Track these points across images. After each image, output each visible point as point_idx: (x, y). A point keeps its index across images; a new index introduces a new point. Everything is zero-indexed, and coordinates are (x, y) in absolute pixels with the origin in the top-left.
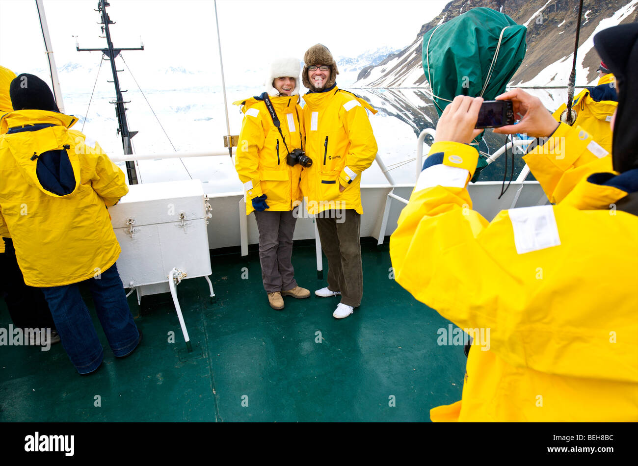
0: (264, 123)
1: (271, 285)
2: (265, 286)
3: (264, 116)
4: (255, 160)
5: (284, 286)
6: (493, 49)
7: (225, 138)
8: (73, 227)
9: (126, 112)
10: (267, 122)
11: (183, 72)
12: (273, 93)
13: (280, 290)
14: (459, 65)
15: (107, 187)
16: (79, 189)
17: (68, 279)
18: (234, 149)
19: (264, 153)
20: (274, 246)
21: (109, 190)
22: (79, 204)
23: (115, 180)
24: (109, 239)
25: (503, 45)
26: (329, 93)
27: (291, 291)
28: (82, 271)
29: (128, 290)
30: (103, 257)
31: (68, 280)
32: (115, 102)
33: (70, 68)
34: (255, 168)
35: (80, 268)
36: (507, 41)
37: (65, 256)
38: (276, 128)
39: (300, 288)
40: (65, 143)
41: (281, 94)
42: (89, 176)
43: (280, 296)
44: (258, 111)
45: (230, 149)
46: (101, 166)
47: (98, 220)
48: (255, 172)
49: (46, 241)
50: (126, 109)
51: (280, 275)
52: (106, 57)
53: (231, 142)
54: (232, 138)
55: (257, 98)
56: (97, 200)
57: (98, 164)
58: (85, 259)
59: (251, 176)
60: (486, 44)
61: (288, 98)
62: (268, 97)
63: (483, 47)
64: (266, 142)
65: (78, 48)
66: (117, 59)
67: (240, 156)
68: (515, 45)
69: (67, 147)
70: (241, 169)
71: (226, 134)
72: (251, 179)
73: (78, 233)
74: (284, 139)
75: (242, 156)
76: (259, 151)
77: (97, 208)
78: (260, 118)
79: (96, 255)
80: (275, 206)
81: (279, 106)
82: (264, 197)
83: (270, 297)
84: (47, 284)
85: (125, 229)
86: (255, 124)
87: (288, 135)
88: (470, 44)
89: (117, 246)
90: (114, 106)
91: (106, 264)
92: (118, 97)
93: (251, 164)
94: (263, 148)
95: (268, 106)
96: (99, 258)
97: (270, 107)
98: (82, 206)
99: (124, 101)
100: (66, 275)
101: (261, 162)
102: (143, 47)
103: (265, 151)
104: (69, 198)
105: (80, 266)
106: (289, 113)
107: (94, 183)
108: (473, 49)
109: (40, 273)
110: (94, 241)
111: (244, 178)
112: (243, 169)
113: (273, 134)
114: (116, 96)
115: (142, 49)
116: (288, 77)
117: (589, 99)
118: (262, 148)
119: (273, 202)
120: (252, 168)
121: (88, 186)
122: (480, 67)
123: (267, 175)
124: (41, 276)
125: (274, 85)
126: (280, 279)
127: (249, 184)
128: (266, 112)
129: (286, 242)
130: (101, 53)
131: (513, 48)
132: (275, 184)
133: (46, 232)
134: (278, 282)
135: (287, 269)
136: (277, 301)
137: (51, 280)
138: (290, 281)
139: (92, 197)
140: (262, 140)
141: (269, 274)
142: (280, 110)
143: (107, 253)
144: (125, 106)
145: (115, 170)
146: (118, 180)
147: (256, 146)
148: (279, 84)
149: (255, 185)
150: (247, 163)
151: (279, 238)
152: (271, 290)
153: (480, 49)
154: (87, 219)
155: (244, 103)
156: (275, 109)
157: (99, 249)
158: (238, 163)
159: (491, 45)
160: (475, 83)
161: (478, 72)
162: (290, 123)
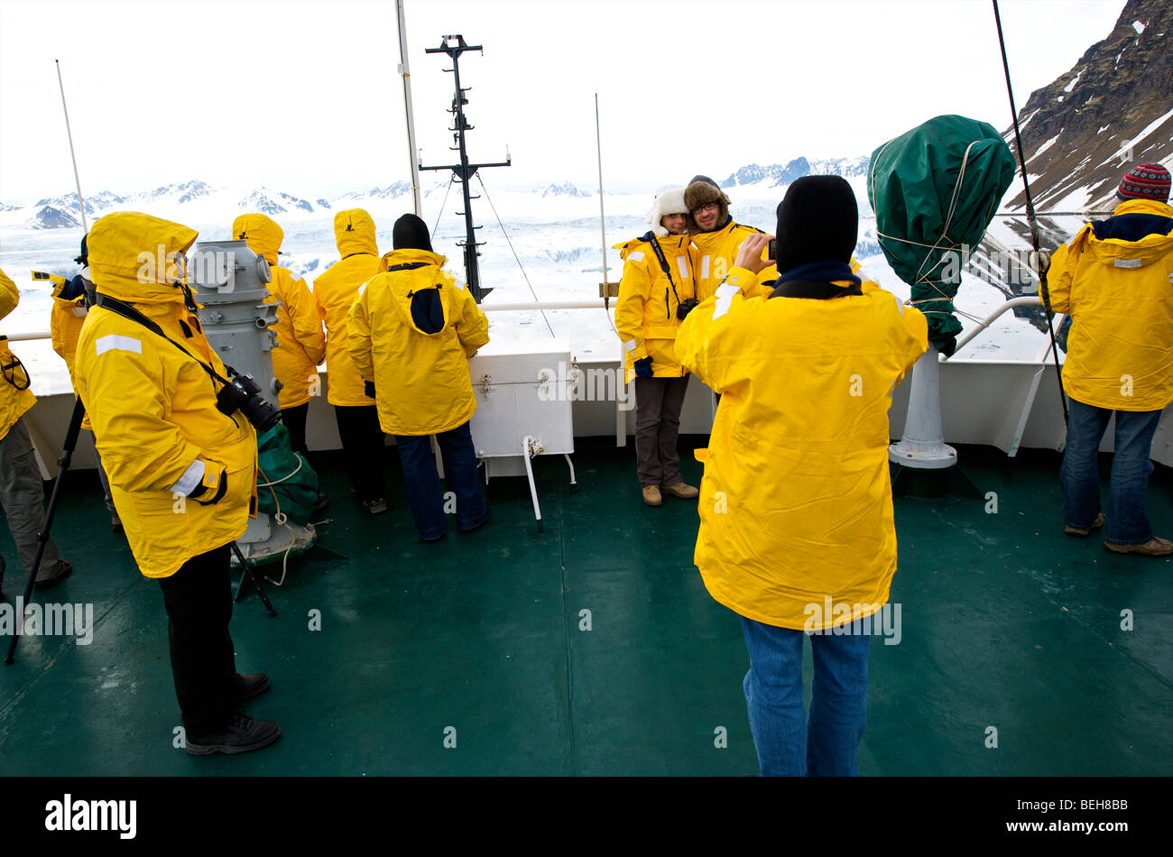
0: (650, 267)
1: (647, 475)
2: (640, 477)
3: (650, 260)
4: (640, 315)
5: (666, 478)
6: (956, 170)
7: (601, 286)
8: (434, 370)
9: (479, 259)
10: (655, 269)
11: (572, 193)
12: (661, 232)
13: (658, 482)
14: (907, 192)
15: (471, 332)
16: (445, 330)
17: (423, 428)
18: (611, 299)
19: (650, 305)
20: (653, 423)
21: (472, 336)
22: (443, 347)
23: (480, 326)
24: (466, 390)
25: (970, 164)
26: (720, 232)
27: (674, 488)
28: (438, 421)
29: (478, 460)
30: (459, 410)
31: (423, 431)
32: (463, 243)
33: (398, 191)
34: (638, 323)
35: (437, 417)
36: (974, 159)
37: (424, 402)
38: (664, 274)
39: (685, 485)
40: (437, 283)
41: (671, 233)
42: (455, 318)
43: (658, 490)
44: (643, 254)
45: (607, 300)
46: (468, 309)
47: (459, 366)
48: (639, 329)
49: (409, 383)
50: (479, 255)
51: (659, 464)
52: (457, 178)
53: (609, 290)
54: (610, 286)
55: (641, 239)
56: (459, 346)
57: (465, 306)
58: (442, 408)
59: (635, 333)
60: (943, 165)
61: (680, 237)
62: (654, 238)
63: (937, 170)
64: (653, 291)
65: (420, 166)
66: (473, 181)
67: (621, 309)
68: (983, 167)
69: (440, 286)
70: (622, 323)
71: (603, 282)
72: (633, 337)
73: (439, 378)
74: (674, 287)
75: (624, 309)
76: (644, 302)
77: (459, 354)
78: (646, 263)
79: (452, 406)
80: (662, 372)
81: (669, 247)
82: (650, 359)
83: (645, 491)
84: (403, 431)
85: (480, 387)
86: (639, 269)
87: (679, 282)
88: (920, 165)
89: (473, 400)
90: (461, 250)
91: (461, 418)
92: (468, 236)
93: (634, 318)
94: (650, 298)
95: (654, 249)
96: (455, 410)
97: (657, 249)
98: (445, 348)
99: (477, 242)
100: (422, 424)
101: (646, 315)
102: (509, 161)
103: (652, 302)
104: (436, 338)
105: (436, 415)
106: (681, 255)
107: (459, 327)
108: (924, 172)
109: (398, 419)
110: (453, 390)
111: (625, 336)
112: (624, 325)
113: (662, 282)
114: (466, 234)
115: (508, 164)
116: (678, 214)
117: (1092, 237)
118: (647, 298)
119: (662, 366)
120: (635, 323)
121: (453, 328)
122: (936, 195)
123: (653, 333)
124: (399, 421)
125: (662, 223)
126: (659, 469)
127: (632, 344)
128: (652, 254)
129: (670, 421)
130: (451, 172)
131: (981, 170)
132: (663, 343)
133: (410, 373)
134: (657, 473)
135: (669, 457)
136: (653, 495)
137: (407, 428)
138: (672, 474)
139: (455, 342)
140: (648, 290)
141: (646, 460)
142: (669, 253)
143: (463, 406)
144: (479, 249)
145: (480, 315)
146: (482, 326)
147: (641, 296)
148: (668, 222)
149: (638, 345)
150: (630, 318)
151: (661, 414)
152: (647, 481)
153: (933, 172)
154: (448, 364)
155: (626, 246)
156: (664, 251)
157: (455, 399)
158: (618, 318)
159: (951, 166)
160: (929, 215)
161: (934, 202)
162: (681, 268)
